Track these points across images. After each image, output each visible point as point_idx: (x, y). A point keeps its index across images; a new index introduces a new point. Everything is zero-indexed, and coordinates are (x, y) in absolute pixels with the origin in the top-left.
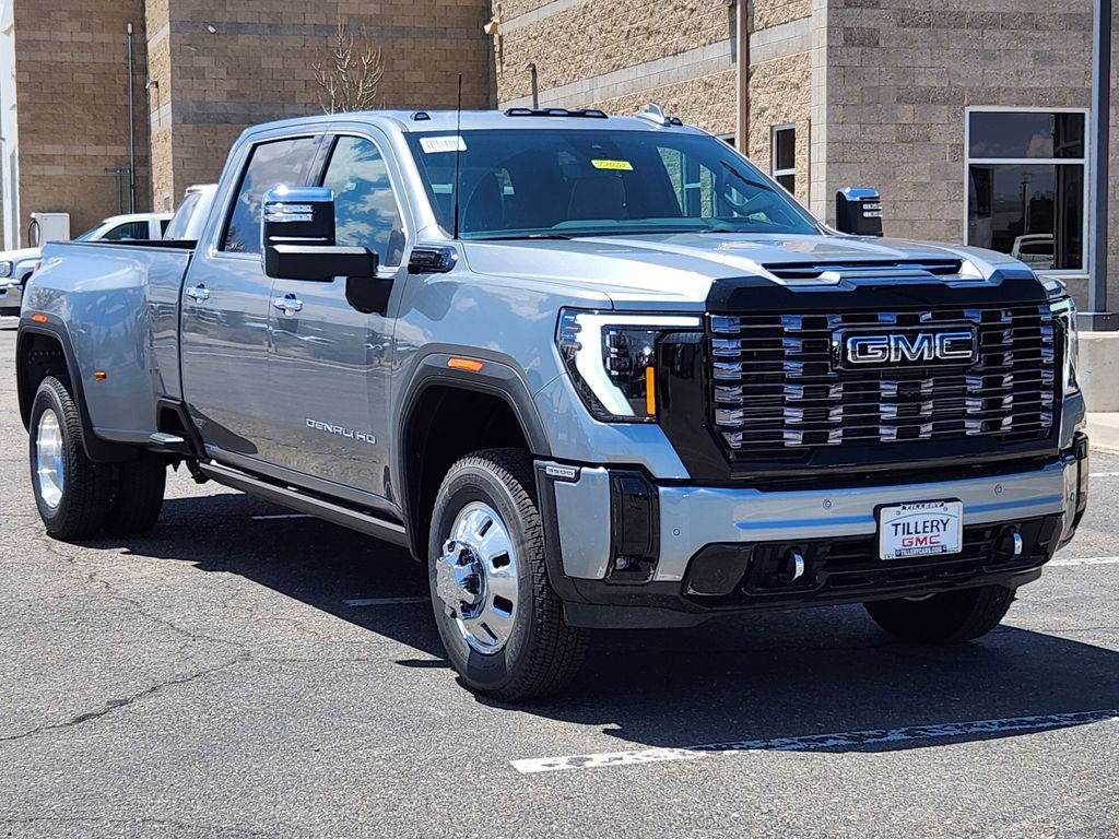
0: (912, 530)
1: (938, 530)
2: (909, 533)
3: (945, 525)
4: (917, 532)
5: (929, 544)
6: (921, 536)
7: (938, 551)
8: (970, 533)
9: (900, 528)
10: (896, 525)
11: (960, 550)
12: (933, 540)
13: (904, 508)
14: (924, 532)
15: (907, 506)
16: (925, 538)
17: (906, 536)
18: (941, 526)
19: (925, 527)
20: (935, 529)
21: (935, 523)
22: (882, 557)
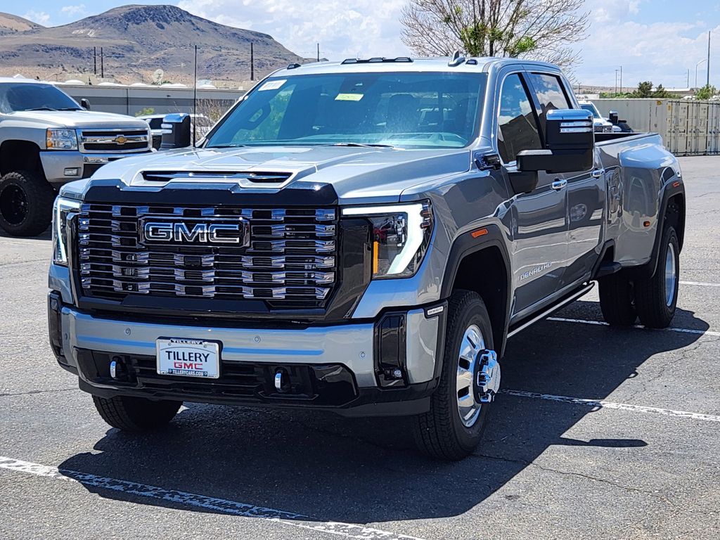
0: (181, 357)
1: (201, 361)
2: (178, 359)
3: (206, 358)
4: (184, 359)
5: (194, 369)
6: (188, 363)
7: (201, 375)
8: (225, 366)
9: (172, 355)
10: (169, 352)
11: (217, 377)
12: (197, 366)
13: (172, 341)
14: (190, 360)
15: (174, 340)
16: (191, 365)
17: (176, 361)
18: (202, 358)
19: (190, 357)
20: (198, 359)
21: (198, 355)
22: (158, 372)
